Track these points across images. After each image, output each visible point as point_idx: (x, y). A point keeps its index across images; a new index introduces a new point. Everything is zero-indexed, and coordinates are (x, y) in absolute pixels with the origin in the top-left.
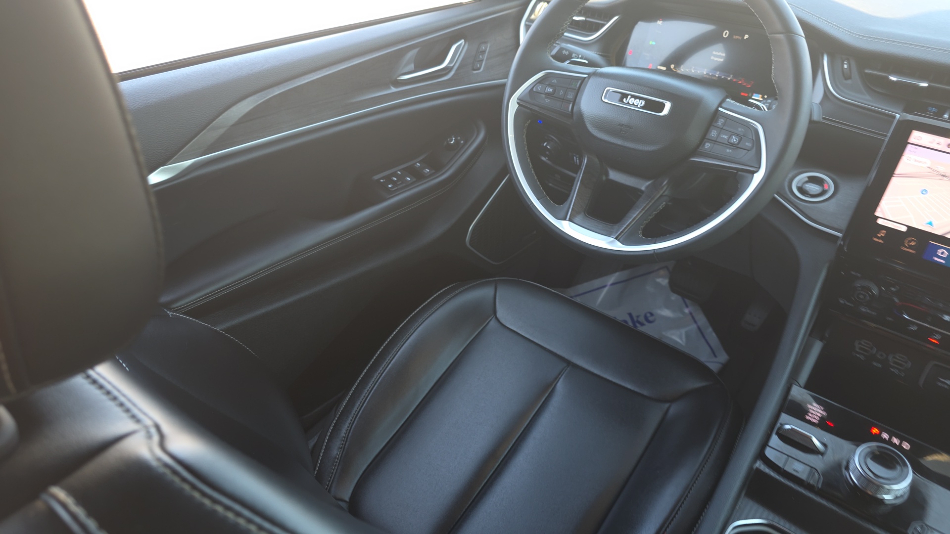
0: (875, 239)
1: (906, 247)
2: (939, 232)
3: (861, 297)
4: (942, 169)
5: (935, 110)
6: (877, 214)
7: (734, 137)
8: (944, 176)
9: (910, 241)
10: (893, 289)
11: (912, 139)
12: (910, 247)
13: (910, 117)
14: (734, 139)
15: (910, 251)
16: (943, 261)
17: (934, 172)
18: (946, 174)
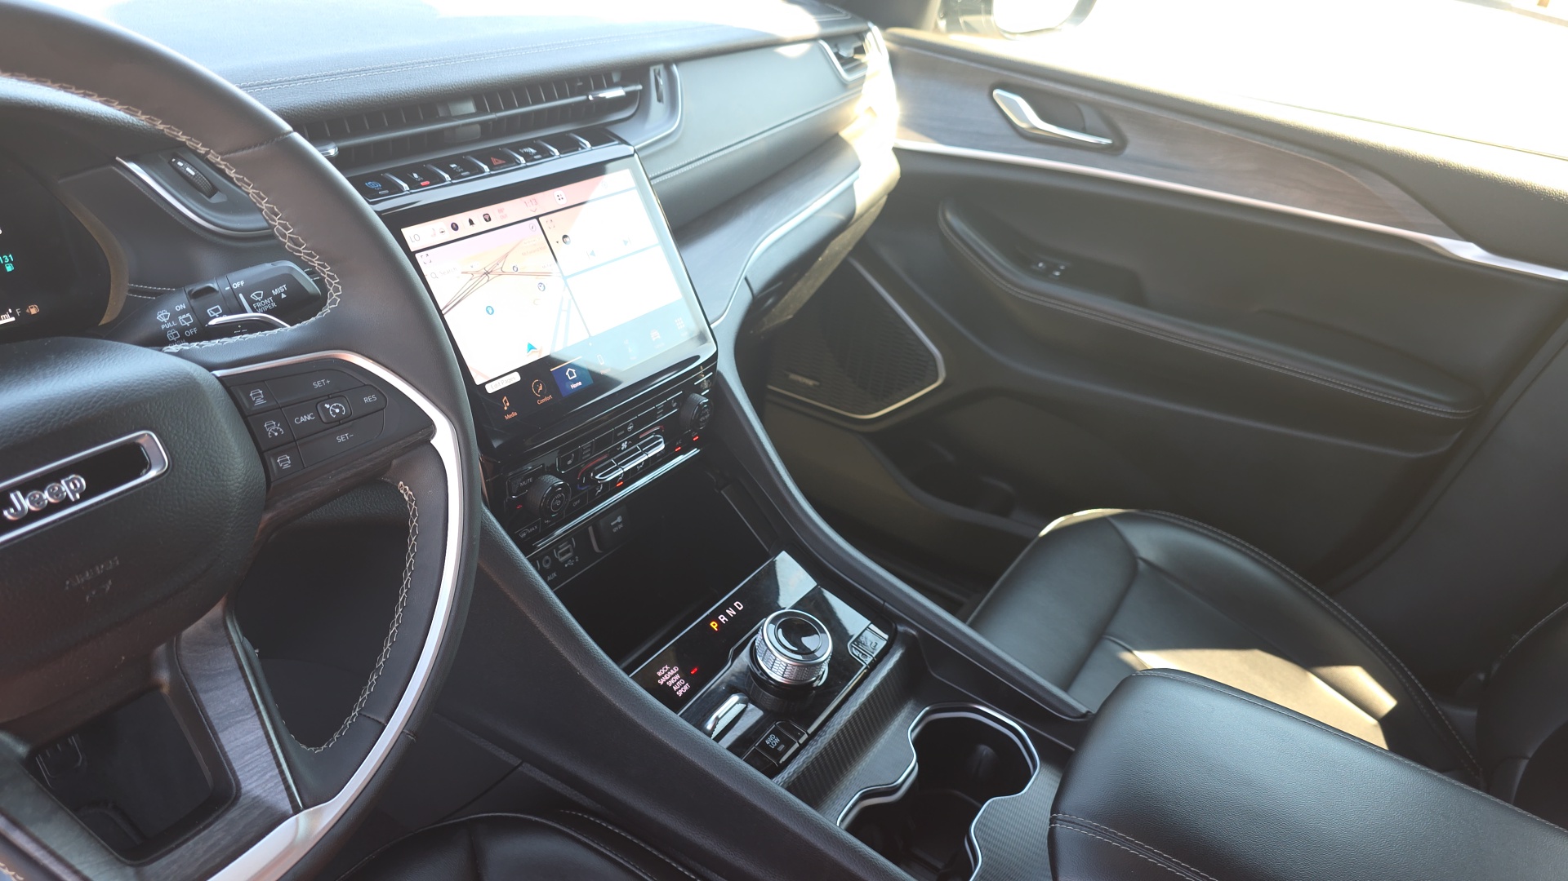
0: (508, 417)
1: (540, 398)
4: (479, 266)
5: (377, 185)
6: (479, 381)
7: (327, 406)
8: (487, 273)
9: (536, 389)
11: (413, 244)
12: (543, 394)
14: (334, 409)
15: (546, 399)
16: (580, 384)
17: (475, 276)
18: (487, 269)
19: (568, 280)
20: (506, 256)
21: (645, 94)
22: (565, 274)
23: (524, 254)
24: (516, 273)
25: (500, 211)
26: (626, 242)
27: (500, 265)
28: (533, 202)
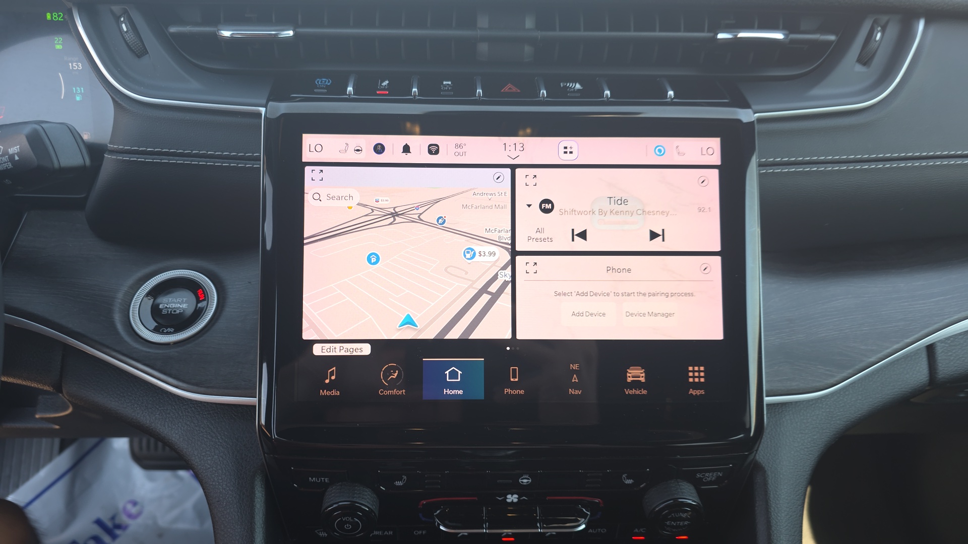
0: (324, 392)
1: (385, 388)
2: (430, 334)
3: (348, 527)
4: (387, 203)
5: (328, 82)
6: (306, 336)
8: (395, 215)
9: (388, 373)
10: (399, 483)
11: (307, 156)
12: (393, 384)
13: (283, 107)
15: (395, 392)
16: (460, 392)
17: (375, 212)
18: (397, 210)
19: (518, 258)
20: (437, 201)
21: (839, 50)
22: (519, 248)
23: (465, 207)
24: (440, 226)
25: (457, 146)
26: (653, 235)
27: (421, 210)
28: (519, 147)
